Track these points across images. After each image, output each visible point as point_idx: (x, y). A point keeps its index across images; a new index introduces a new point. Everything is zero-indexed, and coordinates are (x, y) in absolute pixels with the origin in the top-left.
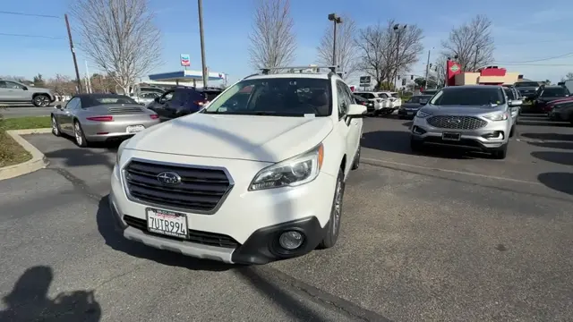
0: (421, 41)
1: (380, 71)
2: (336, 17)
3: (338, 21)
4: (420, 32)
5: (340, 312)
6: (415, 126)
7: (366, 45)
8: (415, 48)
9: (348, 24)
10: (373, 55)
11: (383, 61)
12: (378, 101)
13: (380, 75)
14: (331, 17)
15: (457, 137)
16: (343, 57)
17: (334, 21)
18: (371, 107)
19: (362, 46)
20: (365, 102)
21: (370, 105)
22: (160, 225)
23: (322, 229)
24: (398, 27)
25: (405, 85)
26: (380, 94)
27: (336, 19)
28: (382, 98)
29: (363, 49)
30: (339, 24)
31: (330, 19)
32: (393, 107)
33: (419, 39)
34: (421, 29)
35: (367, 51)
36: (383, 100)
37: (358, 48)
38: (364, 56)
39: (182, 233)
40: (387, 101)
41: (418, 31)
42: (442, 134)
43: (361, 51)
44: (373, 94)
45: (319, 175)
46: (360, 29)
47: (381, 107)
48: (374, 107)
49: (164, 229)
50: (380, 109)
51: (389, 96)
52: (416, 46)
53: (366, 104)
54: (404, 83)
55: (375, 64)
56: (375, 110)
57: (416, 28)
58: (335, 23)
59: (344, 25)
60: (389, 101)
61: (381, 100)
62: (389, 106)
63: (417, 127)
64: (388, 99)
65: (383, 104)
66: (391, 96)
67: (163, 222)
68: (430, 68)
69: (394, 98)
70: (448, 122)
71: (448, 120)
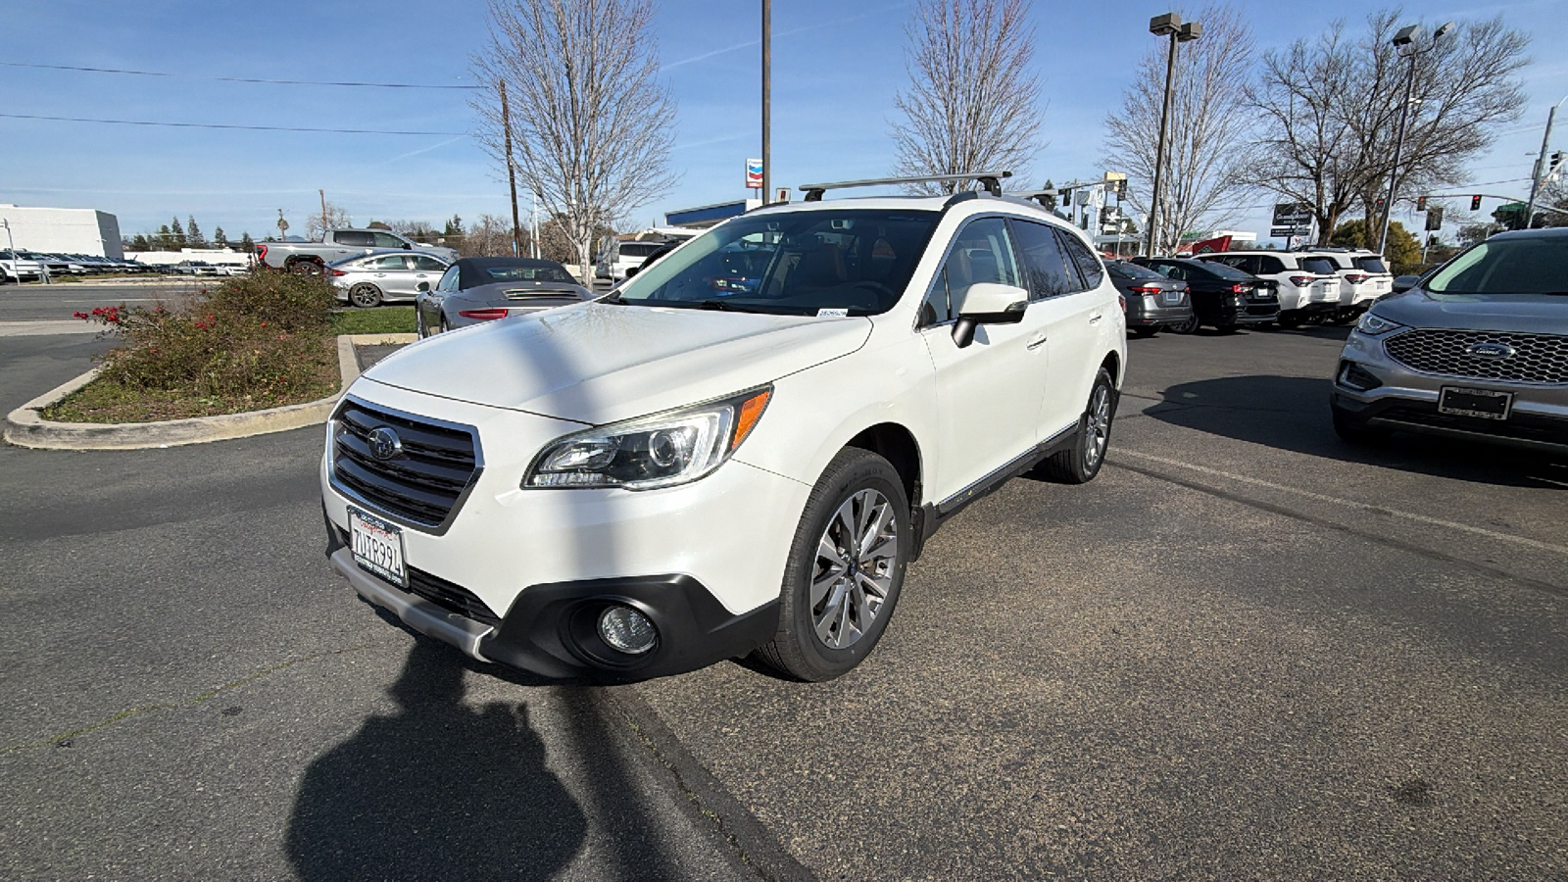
0: (1512, 79)
1: (1327, 184)
2: (1177, 23)
3: (1185, 34)
4: (1511, 45)
5: (721, 845)
6: (1345, 362)
7: (1284, 103)
8: (1485, 102)
9: (1221, 41)
10: (1307, 135)
12: (1297, 281)
14: (1160, 26)
15: (1498, 404)
16: (1196, 145)
17: (1168, 36)
18: (1263, 300)
19: (1271, 106)
20: (1242, 286)
21: (1263, 292)
22: (367, 548)
23: (730, 615)
24: (1411, 36)
25: (1437, 228)
26: (1305, 259)
27: (1175, 31)
28: (1311, 272)
29: (1274, 117)
30: (1189, 42)
31: (1153, 31)
32: (1354, 302)
33: (1503, 72)
34: (1516, 34)
35: (1286, 122)
36: (1317, 279)
37: (1256, 114)
38: (1275, 139)
39: (397, 572)
40: (1330, 281)
41: (1502, 41)
42: (1438, 393)
43: (1265, 123)
44: (1277, 260)
45: (721, 469)
46: (1263, 54)
47: (1306, 302)
48: (1275, 299)
49: (372, 559)
50: (1300, 305)
51: (1343, 266)
52: (1493, 96)
53: (1246, 290)
54: (1436, 223)
55: (1313, 163)
56: (1282, 308)
57: (1496, 33)
58: (1172, 39)
59: (1205, 44)
60: (1339, 281)
61: (1308, 278)
62: (1337, 299)
63: (1353, 364)
64: (1337, 274)
65: (1312, 291)
66: (1352, 266)
67: (371, 541)
68: (1552, 169)
69: (1361, 272)
70: (1466, 353)
71: (1466, 347)
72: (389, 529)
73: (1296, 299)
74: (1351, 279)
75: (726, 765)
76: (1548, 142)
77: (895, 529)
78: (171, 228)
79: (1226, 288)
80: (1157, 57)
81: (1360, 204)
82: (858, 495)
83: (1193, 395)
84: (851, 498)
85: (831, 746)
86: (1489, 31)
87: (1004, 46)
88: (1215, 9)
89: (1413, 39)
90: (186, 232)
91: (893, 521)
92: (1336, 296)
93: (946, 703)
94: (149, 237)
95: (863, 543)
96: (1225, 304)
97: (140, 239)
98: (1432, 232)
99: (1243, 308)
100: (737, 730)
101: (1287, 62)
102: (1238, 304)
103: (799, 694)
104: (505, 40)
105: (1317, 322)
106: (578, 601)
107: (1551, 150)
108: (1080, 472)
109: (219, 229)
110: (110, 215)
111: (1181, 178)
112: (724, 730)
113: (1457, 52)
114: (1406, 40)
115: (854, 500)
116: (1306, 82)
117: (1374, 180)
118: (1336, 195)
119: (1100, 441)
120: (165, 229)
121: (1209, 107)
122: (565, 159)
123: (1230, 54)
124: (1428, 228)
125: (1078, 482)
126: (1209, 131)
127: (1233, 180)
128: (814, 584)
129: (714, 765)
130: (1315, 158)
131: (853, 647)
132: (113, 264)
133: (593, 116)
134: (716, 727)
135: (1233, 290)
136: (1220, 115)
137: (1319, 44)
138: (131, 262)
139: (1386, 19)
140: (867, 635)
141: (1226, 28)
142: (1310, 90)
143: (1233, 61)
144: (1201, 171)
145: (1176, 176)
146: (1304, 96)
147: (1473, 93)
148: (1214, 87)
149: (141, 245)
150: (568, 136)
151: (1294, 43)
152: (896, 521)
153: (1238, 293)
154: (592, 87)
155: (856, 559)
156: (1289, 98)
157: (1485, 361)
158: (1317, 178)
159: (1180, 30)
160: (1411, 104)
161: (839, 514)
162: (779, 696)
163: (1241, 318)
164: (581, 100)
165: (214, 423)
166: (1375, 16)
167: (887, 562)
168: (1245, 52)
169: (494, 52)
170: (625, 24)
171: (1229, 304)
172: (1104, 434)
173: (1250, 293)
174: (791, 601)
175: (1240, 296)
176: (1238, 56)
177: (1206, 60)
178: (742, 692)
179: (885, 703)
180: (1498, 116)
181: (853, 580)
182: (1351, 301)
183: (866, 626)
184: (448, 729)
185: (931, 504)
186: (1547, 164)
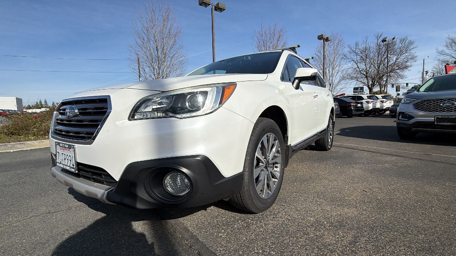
0: (413, 51)
2: (325, 37)
3: (327, 40)
4: (411, 43)
6: (400, 113)
7: (355, 58)
8: (407, 58)
9: (337, 42)
10: (362, 66)
11: (373, 71)
12: (368, 102)
13: (370, 83)
14: (320, 38)
16: (333, 69)
17: (323, 40)
18: (359, 107)
19: (351, 59)
20: (353, 103)
21: (359, 105)
22: (62, 159)
23: (223, 177)
24: (386, 40)
25: (399, 91)
26: (369, 96)
27: (324, 39)
28: (371, 99)
29: (353, 62)
30: (328, 42)
31: (319, 39)
32: (384, 108)
33: (410, 50)
34: (412, 40)
35: (356, 63)
36: (373, 101)
37: (348, 61)
38: (354, 67)
39: (73, 166)
40: (377, 102)
41: (408, 42)
42: (434, 118)
43: (350, 63)
44: (361, 97)
45: (218, 110)
46: (348, 45)
47: (371, 108)
48: (362, 107)
49: (64, 163)
50: (370, 109)
51: (379, 98)
52: (408, 56)
53: (354, 104)
54: (398, 90)
55: (365, 73)
56: (365, 110)
57: (407, 40)
58: (324, 41)
59: (332, 43)
60: (379, 102)
61: (371, 101)
62: (379, 107)
63: (403, 113)
64: (378, 100)
65: (373, 105)
66: (382, 98)
67: (63, 155)
68: (426, 75)
69: (385, 100)
70: (441, 105)
71: (440, 103)
72: (70, 147)
73: (368, 107)
74: (382, 102)
75: (223, 250)
76: (424, 68)
77: (280, 152)
78: (39, 103)
79: (348, 105)
80: (320, 47)
81: (378, 85)
82: (268, 134)
83: (348, 131)
84: (266, 135)
85: (269, 239)
86: (405, 40)
87: (279, 42)
88: (334, 34)
89: (387, 40)
90: (43, 103)
91: (279, 149)
92: (379, 106)
93: (312, 219)
94: (32, 105)
95: (270, 156)
96: (349, 109)
97: (29, 106)
98: (398, 92)
99: (354, 110)
100: (225, 234)
101: (354, 47)
102: (353, 109)
103: (249, 219)
104: (139, 41)
105: (374, 114)
106: (153, 169)
107: (425, 70)
108: (327, 146)
109: (53, 103)
110: (20, 99)
111: (330, 78)
112: (220, 235)
113: (397, 45)
114: (385, 41)
115: (267, 136)
116: (360, 52)
117: (381, 78)
118: (372, 82)
119: (331, 137)
120: (37, 103)
121: (335, 58)
122: (156, 73)
123: (339, 45)
124: (396, 91)
125: (327, 150)
126: (336, 65)
127: (343, 78)
128: (255, 168)
129: (217, 250)
130: (365, 72)
131: (269, 198)
132: (19, 112)
133: (164, 61)
134: (216, 234)
135: (351, 105)
136: (339, 61)
137: (362, 43)
138: (25, 112)
139: (379, 35)
140: (274, 194)
141: (338, 39)
142: (361, 54)
143: (341, 47)
144: (335, 76)
145: (328, 77)
146: (360, 56)
147: (404, 55)
148: (336, 54)
149: (29, 108)
150: (156, 67)
151: (356, 43)
152: (281, 149)
153: (352, 105)
154: (164, 53)
155: (268, 161)
156: (356, 57)
157: (447, 107)
158: (366, 77)
159: (326, 39)
160: (389, 57)
161: (263, 140)
162: (241, 220)
163: (354, 113)
164: (160, 56)
165: (32, 143)
166: (376, 35)
167: (278, 165)
168: (343, 45)
169: (135, 43)
170: (173, 36)
171: (350, 109)
172: (332, 135)
173: (356, 105)
174: (247, 174)
175: (353, 106)
176: (342, 45)
177: (333, 47)
178: (225, 219)
179: (286, 220)
180: (411, 61)
181: (267, 171)
182: (383, 108)
183: (273, 190)
184: (94, 241)
185: (291, 145)
186: (425, 74)
